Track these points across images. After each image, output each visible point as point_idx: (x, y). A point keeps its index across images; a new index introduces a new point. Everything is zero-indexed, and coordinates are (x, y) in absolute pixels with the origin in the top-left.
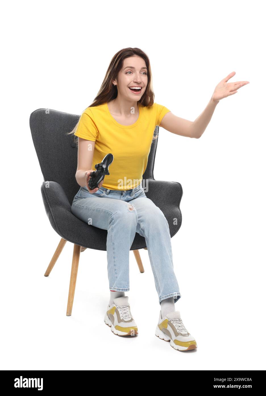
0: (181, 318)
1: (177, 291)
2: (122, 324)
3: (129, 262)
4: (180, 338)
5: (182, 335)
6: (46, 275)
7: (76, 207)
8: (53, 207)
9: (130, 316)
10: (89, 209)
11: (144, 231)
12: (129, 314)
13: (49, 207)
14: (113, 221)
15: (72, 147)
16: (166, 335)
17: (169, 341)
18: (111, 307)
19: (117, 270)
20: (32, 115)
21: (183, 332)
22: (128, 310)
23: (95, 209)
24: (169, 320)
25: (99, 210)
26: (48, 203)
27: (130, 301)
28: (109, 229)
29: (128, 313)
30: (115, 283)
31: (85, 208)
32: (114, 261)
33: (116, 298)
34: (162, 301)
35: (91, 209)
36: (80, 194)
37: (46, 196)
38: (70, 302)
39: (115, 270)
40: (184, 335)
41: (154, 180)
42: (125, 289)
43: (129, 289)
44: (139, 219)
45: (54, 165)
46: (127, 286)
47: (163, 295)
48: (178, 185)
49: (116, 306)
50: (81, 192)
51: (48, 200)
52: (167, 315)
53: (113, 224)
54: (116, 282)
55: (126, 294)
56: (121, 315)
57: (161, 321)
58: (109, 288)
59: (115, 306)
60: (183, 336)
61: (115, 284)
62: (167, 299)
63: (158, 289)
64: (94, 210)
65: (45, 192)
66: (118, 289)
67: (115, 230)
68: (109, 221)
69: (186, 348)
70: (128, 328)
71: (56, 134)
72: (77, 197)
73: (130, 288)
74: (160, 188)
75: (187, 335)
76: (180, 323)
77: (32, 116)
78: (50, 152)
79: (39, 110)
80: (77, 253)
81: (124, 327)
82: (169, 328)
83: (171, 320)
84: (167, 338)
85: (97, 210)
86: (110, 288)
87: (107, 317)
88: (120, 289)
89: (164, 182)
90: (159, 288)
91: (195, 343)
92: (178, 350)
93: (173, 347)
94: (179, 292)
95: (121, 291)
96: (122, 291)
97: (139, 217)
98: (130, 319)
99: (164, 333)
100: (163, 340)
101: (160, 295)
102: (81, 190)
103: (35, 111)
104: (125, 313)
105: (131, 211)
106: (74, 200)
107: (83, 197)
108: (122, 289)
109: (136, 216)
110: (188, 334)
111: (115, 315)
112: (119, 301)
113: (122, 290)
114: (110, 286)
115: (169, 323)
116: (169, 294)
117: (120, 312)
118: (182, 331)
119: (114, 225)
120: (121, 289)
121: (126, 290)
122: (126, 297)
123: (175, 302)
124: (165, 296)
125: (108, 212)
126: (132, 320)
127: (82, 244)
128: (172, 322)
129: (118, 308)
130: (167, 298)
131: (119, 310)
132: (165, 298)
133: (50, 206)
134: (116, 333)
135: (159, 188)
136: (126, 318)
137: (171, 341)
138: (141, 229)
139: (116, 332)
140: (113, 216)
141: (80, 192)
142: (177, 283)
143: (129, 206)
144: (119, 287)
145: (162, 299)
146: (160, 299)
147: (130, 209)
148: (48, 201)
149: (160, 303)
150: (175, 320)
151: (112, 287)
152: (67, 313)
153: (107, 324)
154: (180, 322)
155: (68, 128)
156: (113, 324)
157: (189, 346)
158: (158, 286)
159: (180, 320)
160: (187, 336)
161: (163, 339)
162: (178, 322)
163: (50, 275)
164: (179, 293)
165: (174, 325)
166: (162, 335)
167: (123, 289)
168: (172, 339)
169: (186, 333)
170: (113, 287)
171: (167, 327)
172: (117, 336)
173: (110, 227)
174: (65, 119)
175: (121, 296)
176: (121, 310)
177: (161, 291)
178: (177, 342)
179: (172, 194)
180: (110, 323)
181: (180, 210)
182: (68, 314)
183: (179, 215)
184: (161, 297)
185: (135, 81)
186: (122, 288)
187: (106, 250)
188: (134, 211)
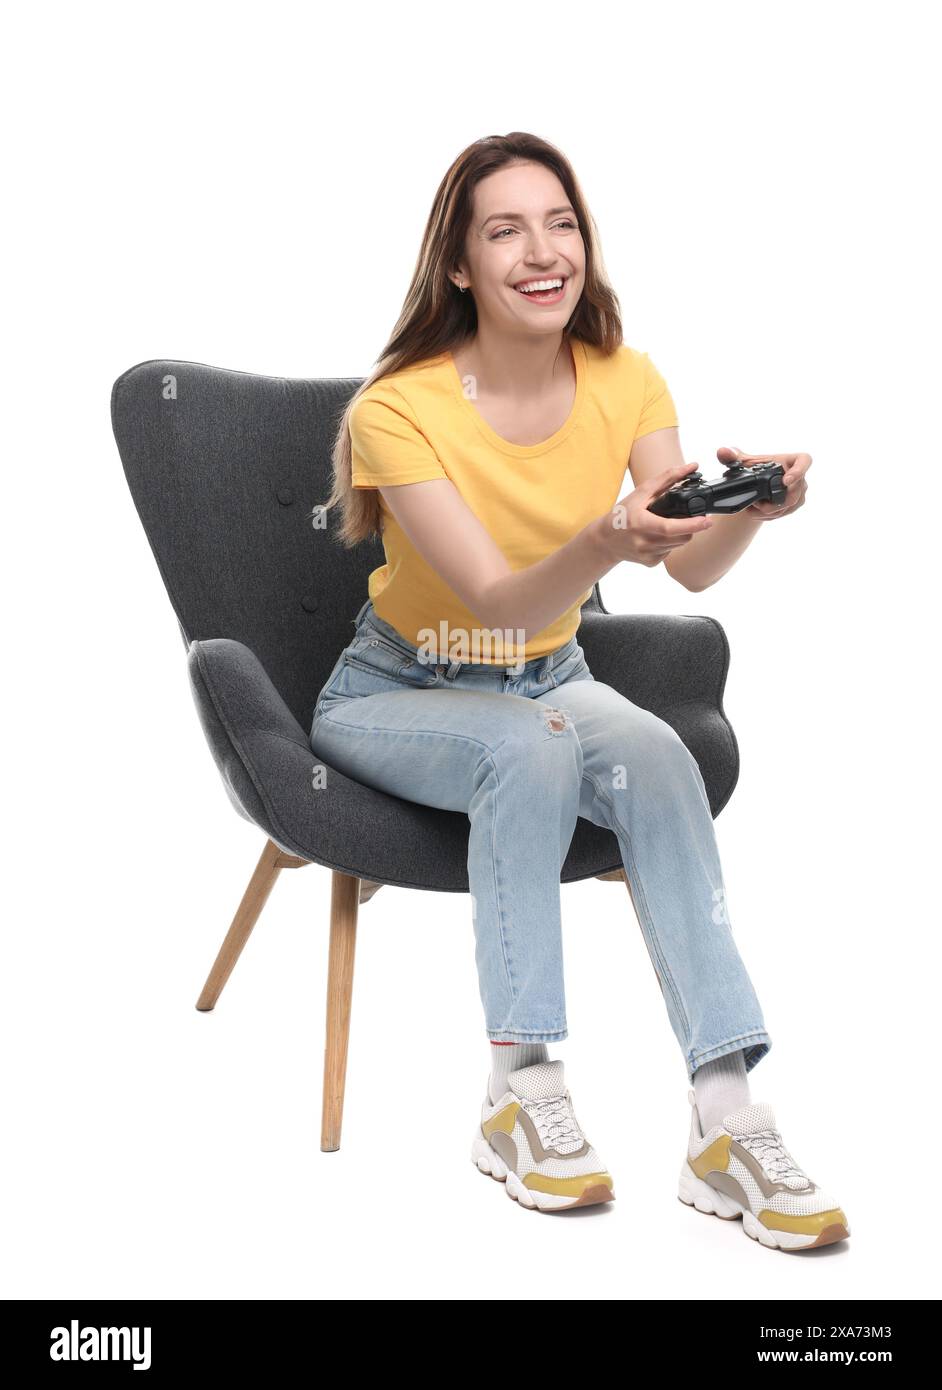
0: (777, 1127)
1: (757, 1028)
2: (552, 1168)
3: (560, 927)
4: (783, 1203)
5: (787, 1189)
6: (204, 1006)
7: (331, 730)
8: (245, 735)
9: (576, 1135)
10: (386, 735)
11: (611, 808)
12: (573, 1127)
13: (227, 737)
14: (492, 774)
15: (281, 503)
16: (722, 1195)
17: (739, 1218)
18: (499, 1105)
19: (515, 963)
20: (119, 386)
21: (793, 1181)
22: (565, 1112)
23: (411, 737)
24: (735, 1138)
25: (429, 737)
26: (226, 723)
27: (572, 1079)
28: (475, 806)
29: (569, 1123)
30: (511, 1012)
31: (369, 735)
32: (504, 929)
33: (517, 1069)
34: (701, 1067)
35: (396, 736)
36: (342, 682)
37: (213, 695)
38: (331, 1097)
39: (510, 962)
40: (798, 1192)
41: (605, 612)
42: (552, 1032)
43: (564, 1032)
44: (590, 762)
45: (218, 576)
46: (556, 1019)
47: (703, 1047)
48: (711, 627)
49: (518, 1101)
50: (347, 672)
51: (224, 708)
52: (726, 1120)
53: (491, 787)
54: (512, 1007)
55: (553, 1050)
56: (542, 1134)
57: (701, 1145)
58: (485, 1033)
59: (514, 1098)
60: (795, 1194)
61: (509, 1017)
62: (718, 1059)
63: (681, 1025)
64: (408, 739)
65: (207, 680)
66: (524, 1035)
67: (501, 811)
68: (476, 775)
69: (809, 1240)
70: (578, 1178)
71: (217, 454)
72: (331, 691)
73: (570, 1027)
74: (638, 640)
75: (809, 1190)
76: (777, 1148)
77: (121, 391)
78: (199, 528)
79: (146, 367)
80: (345, 906)
81: (559, 1175)
82: (736, 1169)
83: (743, 1137)
84: (733, 1207)
85: (422, 736)
86: (491, 1033)
87: (485, 1144)
88: (531, 1032)
89: (654, 617)
90: (682, 1021)
91: (842, 1216)
92: (778, 1248)
93: (757, 1240)
94: (762, 1027)
95: (535, 1041)
96: (540, 1042)
97: (587, 756)
98: (579, 1145)
99: (715, 1189)
100: (714, 1216)
101: (690, 1048)
102: (346, 665)
103: (130, 371)
104: (557, 1124)
105: (559, 733)
106: (321, 705)
107: (356, 694)
108: (540, 1032)
109: (577, 750)
110: (812, 1186)
111: (518, 1135)
112: (530, 1082)
113: (542, 1036)
114: (490, 1026)
115: (736, 1148)
116: (727, 1041)
117: (537, 1123)
118: (785, 1174)
119: (497, 790)
120: (536, 1032)
121: (556, 1036)
122: (556, 1063)
123: (748, 1070)
124: (714, 1047)
125: (467, 743)
126: (585, 1149)
127: (370, 870)
128: (746, 1145)
129: (527, 1106)
130: (720, 1054)
131: (532, 1113)
132: (710, 1057)
133: (230, 733)
134: (531, 1203)
135: (635, 644)
136: (562, 1143)
137: (747, 1216)
138: (601, 800)
139: (529, 1196)
140: (493, 758)
141: (344, 674)
142: (754, 997)
143: (548, 714)
144: (526, 1024)
145: (701, 1062)
146: (691, 1059)
147: (555, 725)
148: (222, 716)
149: (693, 1077)
150: (757, 1136)
151: (498, 1030)
152: (324, 1139)
153: (487, 1170)
154: (774, 1144)
155: (259, 430)
156: (513, 1166)
157: (821, 1229)
158: (678, 1011)
159: (775, 1137)
160: (810, 1193)
161: (714, 1214)
162: (768, 1142)
163: (221, 1004)
164: (765, 1034)
165: (756, 1154)
166: (708, 1198)
167: (546, 1032)
168: (748, 1207)
169: (803, 1182)
170: (502, 1030)
171: (727, 1167)
172: (534, 1212)
173: (478, 801)
174: (245, 397)
175: (535, 1059)
176: (540, 1112)
177: (695, 1031)
178: (769, 1219)
179: (689, 661)
180: (499, 1166)
181: (727, 722)
182: (329, 1145)
183: (727, 740)
184: (695, 1054)
185: (530, 259)
186: (537, 1028)
187: (466, 889)
188: (569, 731)
